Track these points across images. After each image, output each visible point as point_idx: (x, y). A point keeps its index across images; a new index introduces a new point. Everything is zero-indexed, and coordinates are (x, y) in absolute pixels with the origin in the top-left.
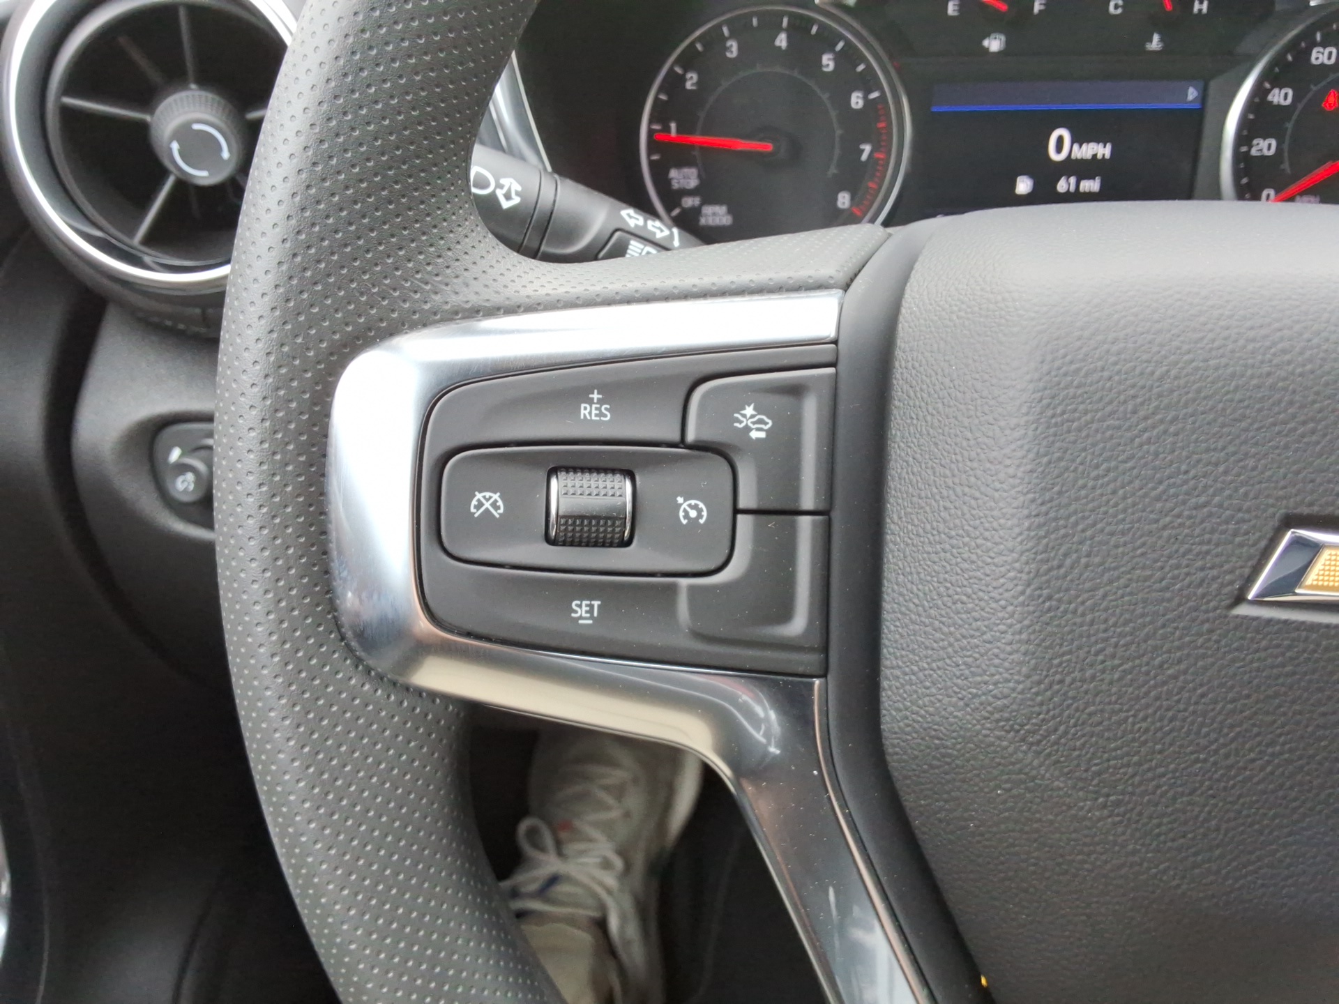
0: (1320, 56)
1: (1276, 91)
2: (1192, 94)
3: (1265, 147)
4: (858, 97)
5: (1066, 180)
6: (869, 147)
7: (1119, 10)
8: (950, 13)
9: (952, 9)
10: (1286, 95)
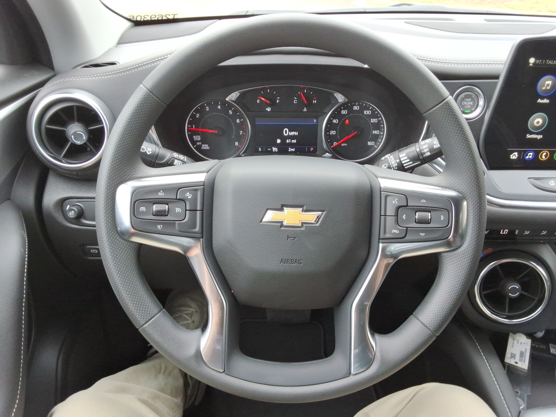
0: (343, 112)
1: (334, 120)
2: (315, 121)
3: (333, 132)
4: (238, 120)
5: (288, 140)
6: (242, 132)
7: (296, 102)
8: (258, 102)
9: (258, 101)
10: (337, 121)
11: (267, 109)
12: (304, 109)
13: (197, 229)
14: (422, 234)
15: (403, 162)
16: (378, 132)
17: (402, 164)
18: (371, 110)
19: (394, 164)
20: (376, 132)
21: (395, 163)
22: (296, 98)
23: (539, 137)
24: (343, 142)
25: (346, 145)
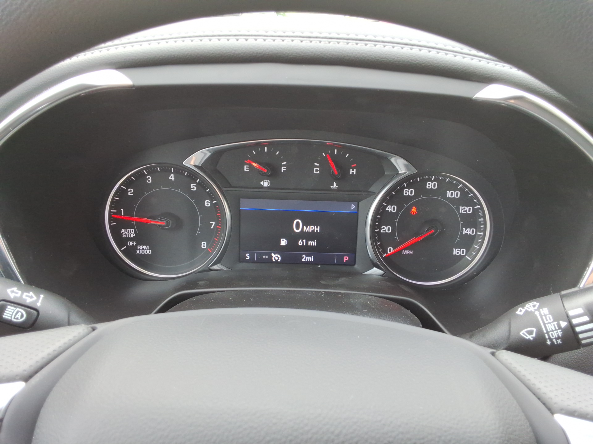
0: (407, 192)
1: (390, 206)
2: (353, 207)
3: (386, 229)
4: (207, 202)
5: (302, 241)
6: (214, 223)
7: (318, 172)
8: (245, 170)
9: (246, 168)
10: (394, 208)
11: (262, 183)
12: (333, 186)
15: (578, 329)
16: (473, 231)
17: (576, 334)
18: (460, 190)
19: (553, 331)
20: (468, 231)
21: (556, 330)
22: (318, 165)
24: (405, 249)
25: (411, 252)
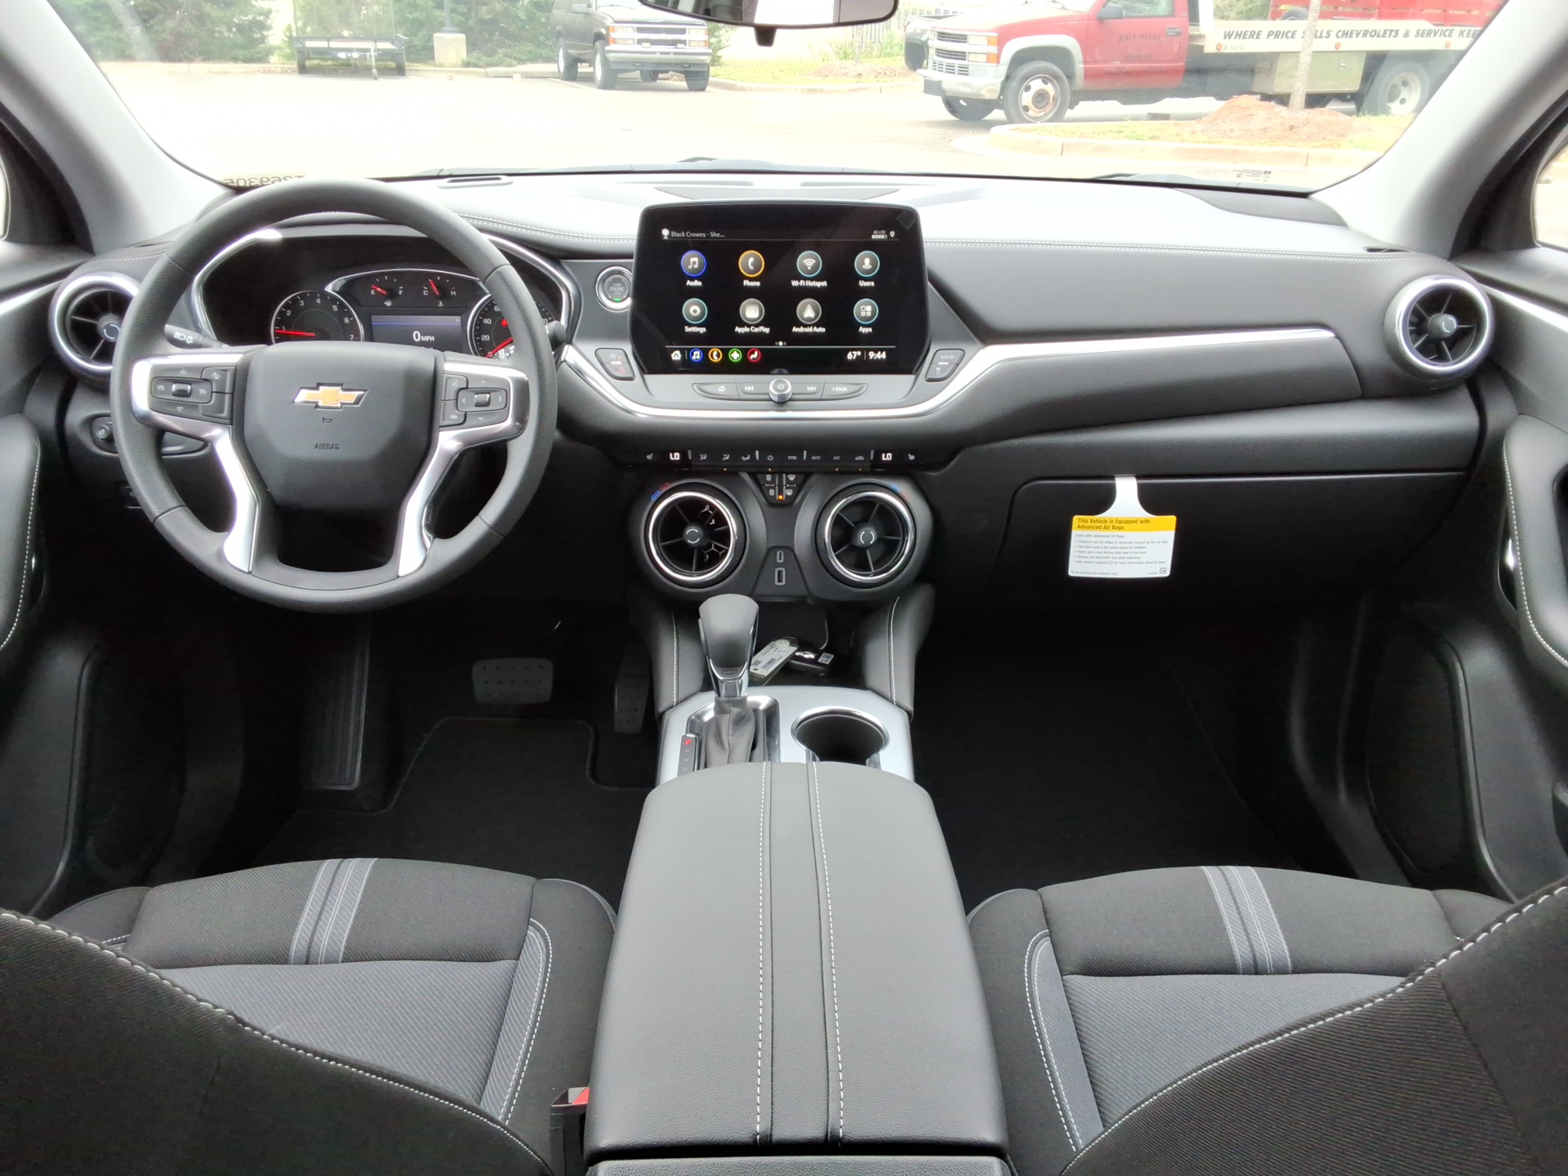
1: (485, 319)
3: (486, 338)
4: (346, 319)
8: (372, 294)
11: (385, 303)
12: (439, 304)
13: (226, 414)
14: (481, 418)
22: (426, 289)
23: (702, 330)
